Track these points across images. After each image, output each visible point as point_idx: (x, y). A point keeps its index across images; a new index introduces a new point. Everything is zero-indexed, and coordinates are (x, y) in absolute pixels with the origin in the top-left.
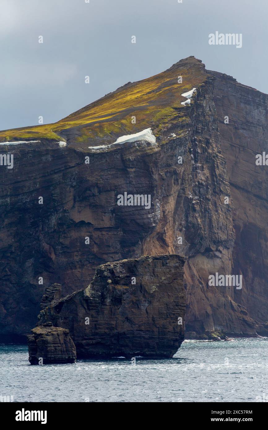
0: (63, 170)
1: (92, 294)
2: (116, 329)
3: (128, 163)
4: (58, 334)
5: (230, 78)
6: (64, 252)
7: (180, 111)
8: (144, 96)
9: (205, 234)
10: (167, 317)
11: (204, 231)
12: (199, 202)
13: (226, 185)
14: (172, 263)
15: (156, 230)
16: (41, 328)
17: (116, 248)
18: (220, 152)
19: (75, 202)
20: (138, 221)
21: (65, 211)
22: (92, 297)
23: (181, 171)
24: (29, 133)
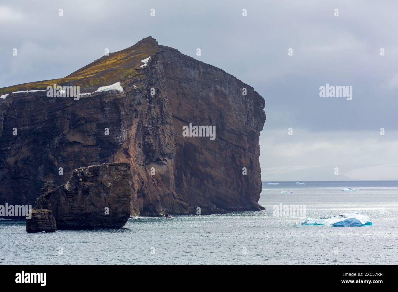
0: (62, 109)
1: (70, 188)
2: (85, 210)
3: (104, 104)
4: (44, 213)
5: (177, 51)
6: (63, 161)
7: (139, 71)
8: (117, 62)
9: (156, 150)
10: (119, 203)
11: (156, 147)
12: (151, 129)
13: (170, 118)
14: (122, 168)
15: (123, 147)
16: (34, 210)
17: (97, 158)
18: (166, 98)
19: (70, 128)
20: (111, 141)
21: (64, 135)
22: (70, 190)
23: (140, 110)
24: (41, 85)
